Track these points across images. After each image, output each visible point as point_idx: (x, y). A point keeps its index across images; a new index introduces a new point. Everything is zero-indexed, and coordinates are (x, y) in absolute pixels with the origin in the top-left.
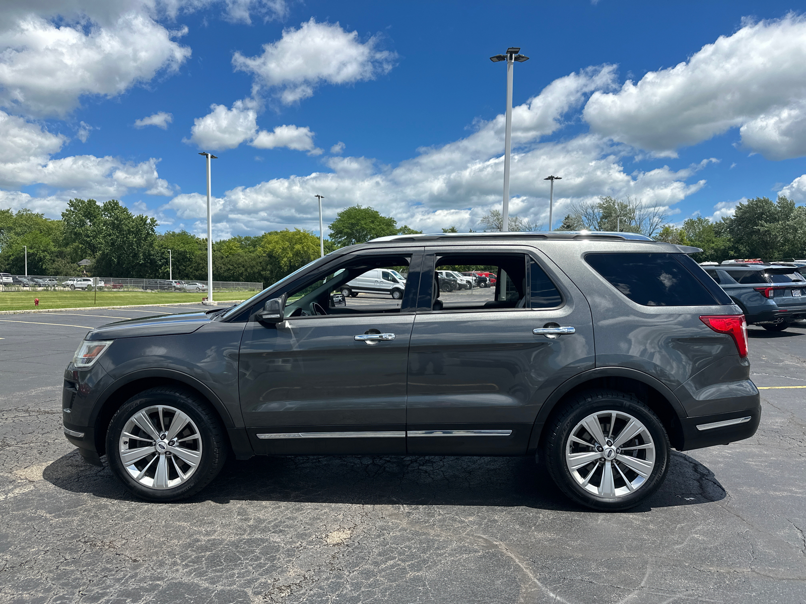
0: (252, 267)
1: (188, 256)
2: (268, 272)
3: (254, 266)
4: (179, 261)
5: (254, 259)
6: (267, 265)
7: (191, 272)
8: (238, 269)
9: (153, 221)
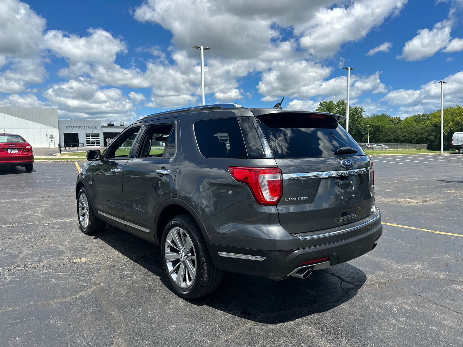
0: (421, 134)
1: (380, 128)
2: (433, 137)
3: (423, 133)
4: (375, 132)
5: (423, 129)
6: (433, 132)
7: (382, 138)
8: (411, 135)
9: (362, 109)
